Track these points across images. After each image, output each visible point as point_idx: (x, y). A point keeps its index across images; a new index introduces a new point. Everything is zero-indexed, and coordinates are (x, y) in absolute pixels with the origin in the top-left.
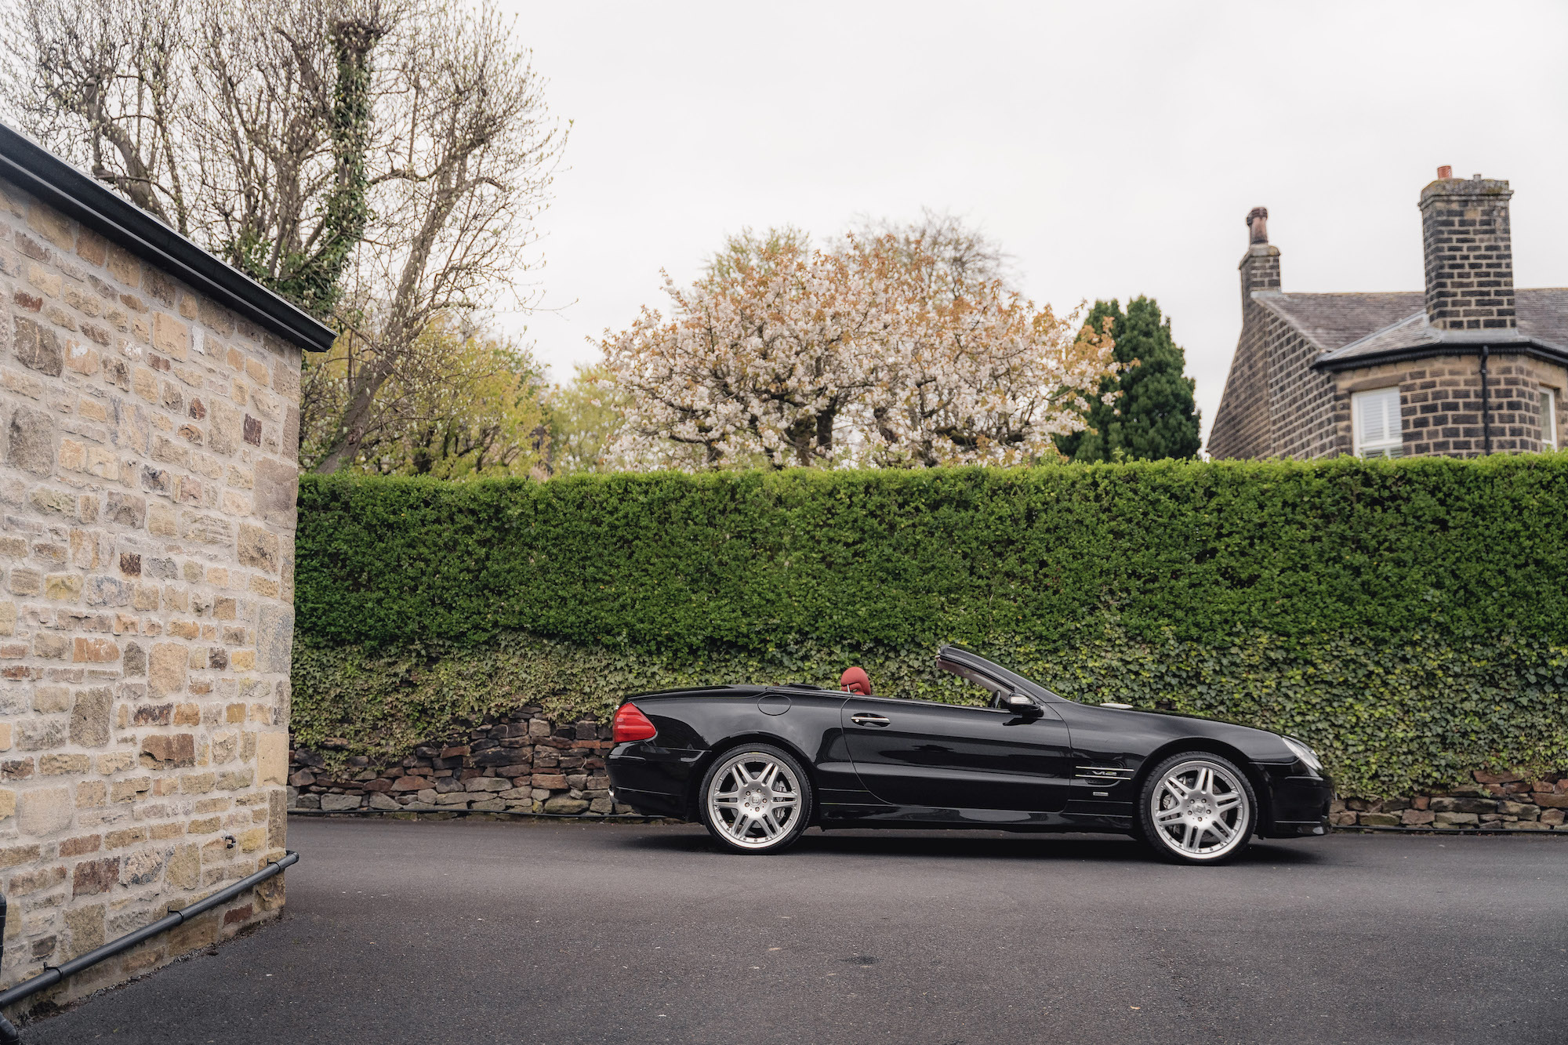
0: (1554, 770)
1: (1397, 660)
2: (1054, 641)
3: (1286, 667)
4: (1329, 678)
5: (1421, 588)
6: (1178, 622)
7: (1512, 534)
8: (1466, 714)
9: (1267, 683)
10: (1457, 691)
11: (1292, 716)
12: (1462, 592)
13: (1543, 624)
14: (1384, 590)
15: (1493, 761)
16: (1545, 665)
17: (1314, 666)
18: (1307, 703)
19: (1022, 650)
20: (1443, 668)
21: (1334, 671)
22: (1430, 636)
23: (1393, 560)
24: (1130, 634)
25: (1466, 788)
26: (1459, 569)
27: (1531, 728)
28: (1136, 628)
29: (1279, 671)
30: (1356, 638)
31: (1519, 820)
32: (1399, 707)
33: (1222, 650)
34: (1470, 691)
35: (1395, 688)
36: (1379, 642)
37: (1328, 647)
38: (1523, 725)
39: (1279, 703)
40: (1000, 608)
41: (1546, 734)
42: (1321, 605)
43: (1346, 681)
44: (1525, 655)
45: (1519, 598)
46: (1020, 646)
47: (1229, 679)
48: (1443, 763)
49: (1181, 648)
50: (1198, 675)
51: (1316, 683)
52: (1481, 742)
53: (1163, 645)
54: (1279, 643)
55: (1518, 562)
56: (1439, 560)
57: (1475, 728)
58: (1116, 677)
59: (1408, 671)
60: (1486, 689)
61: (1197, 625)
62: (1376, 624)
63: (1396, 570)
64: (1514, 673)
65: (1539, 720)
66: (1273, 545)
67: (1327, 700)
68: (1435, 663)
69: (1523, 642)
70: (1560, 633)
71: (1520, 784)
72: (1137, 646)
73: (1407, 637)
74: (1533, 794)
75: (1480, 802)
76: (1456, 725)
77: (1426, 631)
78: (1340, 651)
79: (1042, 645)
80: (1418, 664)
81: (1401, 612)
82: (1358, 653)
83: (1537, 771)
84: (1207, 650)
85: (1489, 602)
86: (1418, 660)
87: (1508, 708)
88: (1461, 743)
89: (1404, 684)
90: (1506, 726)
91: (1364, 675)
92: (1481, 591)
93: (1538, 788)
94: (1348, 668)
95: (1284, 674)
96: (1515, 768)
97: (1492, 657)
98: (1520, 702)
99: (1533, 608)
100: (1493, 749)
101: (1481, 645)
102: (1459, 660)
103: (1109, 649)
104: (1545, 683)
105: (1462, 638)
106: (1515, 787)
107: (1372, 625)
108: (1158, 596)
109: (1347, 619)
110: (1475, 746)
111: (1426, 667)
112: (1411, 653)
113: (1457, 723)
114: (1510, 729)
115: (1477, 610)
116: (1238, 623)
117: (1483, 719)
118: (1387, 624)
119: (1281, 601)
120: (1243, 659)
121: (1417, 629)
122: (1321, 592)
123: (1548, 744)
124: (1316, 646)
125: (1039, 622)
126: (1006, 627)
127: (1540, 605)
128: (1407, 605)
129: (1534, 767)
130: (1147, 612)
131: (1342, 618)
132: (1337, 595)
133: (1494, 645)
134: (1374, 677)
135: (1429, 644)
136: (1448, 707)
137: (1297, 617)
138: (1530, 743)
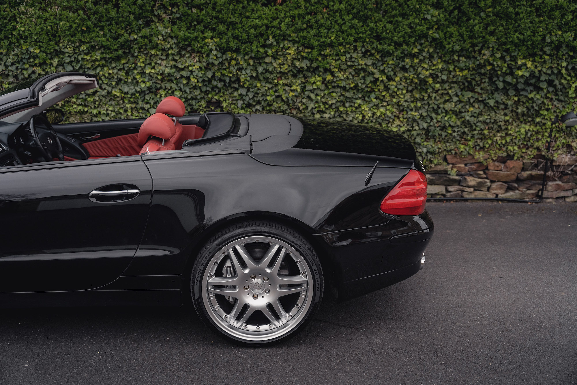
0: (505, 154)
1: (398, 69)
2: (117, 50)
3: (310, 74)
4: (343, 84)
5: (424, 7)
6: (221, 34)
8: (447, 112)
9: (294, 87)
10: (442, 94)
11: (313, 114)
12: (456, 12)
13: (516, 41)
14: (393, 10)
15: (462, 147)
16: (512, 74)
17: (332, 74)
18: (325, 103)
19: (88, 58)
20: (434, 76)
21: (348, 78)
22: (426, 50)
24: (181, 45)
25: (439, 168)
27: (493, 123)
29: (305, 77)
30: (367, 51)
31: (475, 190)
32: (396, 106)
34: (452, 94)
35: (394, 92)
36: (385, 54)
37: (343, 58)
38: (488, 121)
39: (304, 104)
40: (67, 19)
41: (503, 128)
42: (340, 21)
43: (356, 86)
44: (498, 66)
45: (501, 18)
46: (87, 54)
47: (264, 84)
48: (425, 150)
49: (224, 57)
50: (238, 80)
51: (334, 87)
52: (455, 134)
53: (208, 55)
54: (304, 54)
57: (452, 124)
58: (171, 81)
59: (406, 79)
60: (464, 93)
61: (236, 37)
62: (384, 38)
64: (487, 80)
65: (501, 117)
67: (341, 101)
68: (427, 73)
69: (498, 55)
70: (528, 48)
71: (479, 164)
72: (187, 56)
73: (407, 50)
74: (486, 171)
75: (448, 178)
76: (438, 122)
77: (423, 45)
78: (353, 62)
79: (106, 53)
80: (414, 73)
81: (405, 29)
82: (367, 64)
83: (493, 155)
84: (245, 60)
85: (477, 21)
86: (414, 69)
87: (479, 108)
88: (440, 135)
89: (402, 89)
90: (475, 122)
91: (371, 82)
92: (472, 12)
93: (491, 168)
94: (359, 76)
95: (307, 81)
96: (477, 153)
97: (472, 67)
98: (488, 103)
99: (510, 27)
100: (463, 139)
101: (465, 58)
102: (446, 70)
103: (164, 57)
104: (509, 89)
105: (451, 51)
106: (475, 167)
107: (381, 40)
108: (204, 12)
109: (361, 35)
110: (450, 137)
111: (420, 76)
112: (410, 64)
113: (439, 120)
114: (478, 124)
115: (466, 28)
116: (271, 37)
117: (459, 117)
118: (392, 40)
119: (306, 17)
120: (275, 67)
121: (416, 43)
122: (341, 11)
123: (504, 135)
124: (334, 58)
125: (102, 33)
126: (72, 37)
127: (517, 24)
128: (410, 23)
129: (491, 152)
130: (195, 25)
131: (356, 33)
132: (354, 13)
133: (475, 58)
134: (378, 84)
135: (424, 57)
136: (433, 108)
137: (319, 32)
138: (491, 134)
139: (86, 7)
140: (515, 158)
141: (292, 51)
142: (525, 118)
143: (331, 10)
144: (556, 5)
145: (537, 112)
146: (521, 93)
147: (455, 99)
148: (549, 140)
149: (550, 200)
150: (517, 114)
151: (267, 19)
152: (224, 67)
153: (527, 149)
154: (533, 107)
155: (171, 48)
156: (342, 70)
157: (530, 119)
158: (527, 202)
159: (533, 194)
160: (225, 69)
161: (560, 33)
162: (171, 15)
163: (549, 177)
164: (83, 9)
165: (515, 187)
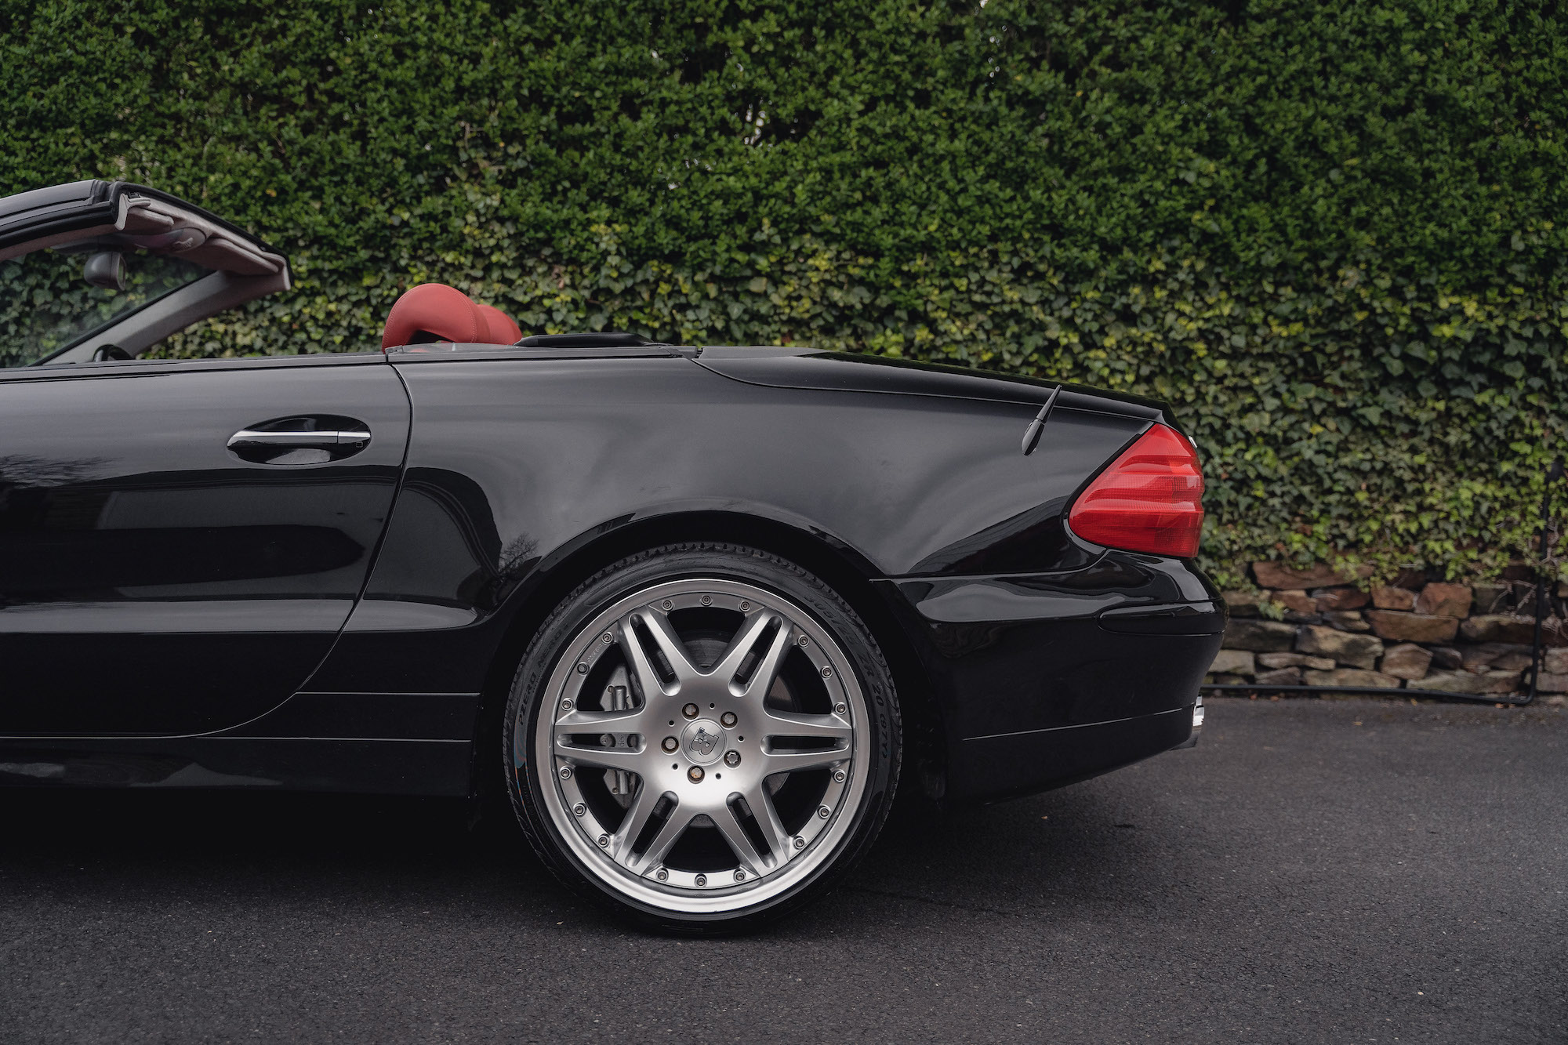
0: (1419, 564)
1: (1110, 317)
2: (353, 250)
3: (870, 327)
4: (961, 353)
5: (1175, 151)
6: (633, 214)
7: (1383, 37)
8: (1249, 439)
10: (1235, 389)
12: (1262, 166)
13: (1431, 245)
15: (1296, 541)
16: (1425, 337)
17: (932, 325)
20: (1209, 338)
21: (973, 338)
22: (1186, 263)
23: (1118, 86)
24: (525, 240)
25: (1234, 598)
26: (1261, 114)
27: (1380, 473)
28: (537, 227)
29: (857, 335)
30: (1026, 266)
31: (1339, 666)
33: (731, 282)
34: (1261, 390)
36: (1078, 274)
37: (962, 284)
38: (1366, 466)
41: (1410, 488)
42: (952, 184)
44: (1386, 313)
45: (1385, 186)
49: (640, 277)
52: (1275, 502)
53: (596, 269)
54: (856, 272)
55: (1390, 101)
56: (1221, 88)
57: (1265, 472)
59: (1134, 343)
60: (1295, 386)
61: (672, 222)
62: (1071, 232)
63: (1122, 110)
64: (1357, 353)
65: (1400, 457)
66: (854, 43)
68: (1192, 326)
69: (1385, 283)
70: (1465, 267)
71: (1346, 591)
72: (540, 270)
73: (1135, 264)
74: (1370, 613)
75: (1261, 628)
76: (1227, 464)
77: (1178, 253)
78: (989, 294)
79: (324, 260)
80: (1154, 328)
81: (1126, 207)
82: (1027, 300)
83: (1385, 565)
84: (695, 284)
85: (1319, 191)
86: (1155, 319)
87: (1338, 430)
88: (1234, 504)
89: (1123, 372)
90: (1330, 469)
91: (1037, 350)
92: (1306, 166)
93: (1382, 602)
94: (1003, 334)
95: (864, 345)
96: (1339, 559)
97: (1315, 315)
98: (1363, 417)
99: (1413, 208)
100: (1298, 519)
101: (1294, 290)
102: (1243, 322)
103: (479, 273)
104: (1421, 377)
105: (1254, 270)
106: (1336, 598)
107: (1062, 236)
108: (591, 155)
109: (1008, 221)
110: (1262, 509)
111: (1172, 335)
112: (1143, 301)
113: (1229, 460)
114: (1338, 476)
115: (1293, 210)
116: (766, 222)
117: (1284, 454)
118: (1093, 235)
119: (864, 173)
120: (775, 306)
121: (1159, 246)
122: (954, 157)
123: (1413, 508)
124: (936, 282)
125: (317, 205)
126: (237, 213)
127: (1429, 201)
128: (1141, 193)
129: (1380, 556)
130: (565, 191)
131: (997, 217)
132: (990, 165)
133: (1320, 290)
134: (1058, 355)
135: (1182, 283)
136: (1211, 425)
137: (898, 213)
138: (1377, 506)
139: (280, 136)
140: (1450, 575)
141: (822, 262)
142: (1470, 462)
143: (928, 156)
144: (1534, 153)
145: (1504, 444)
146: (1454, 392)
147: (1271, 403)
148: (1541, 524)
149: (1559, 699)
150: (1446, 448)
151: (757, 175)
152: (639, 303)
153: (1482, 551)
154: (1489, 431)
155: (498, 247)
156: (958, 315)
157: (1484, 466)
158: (1492, 703)
159: (1507, 680)
160: (640, 309)
161: (1548, 225)
162: (503, 163)
163: (1548, 632)
164: (272, 143)
165: (1454, 659)
